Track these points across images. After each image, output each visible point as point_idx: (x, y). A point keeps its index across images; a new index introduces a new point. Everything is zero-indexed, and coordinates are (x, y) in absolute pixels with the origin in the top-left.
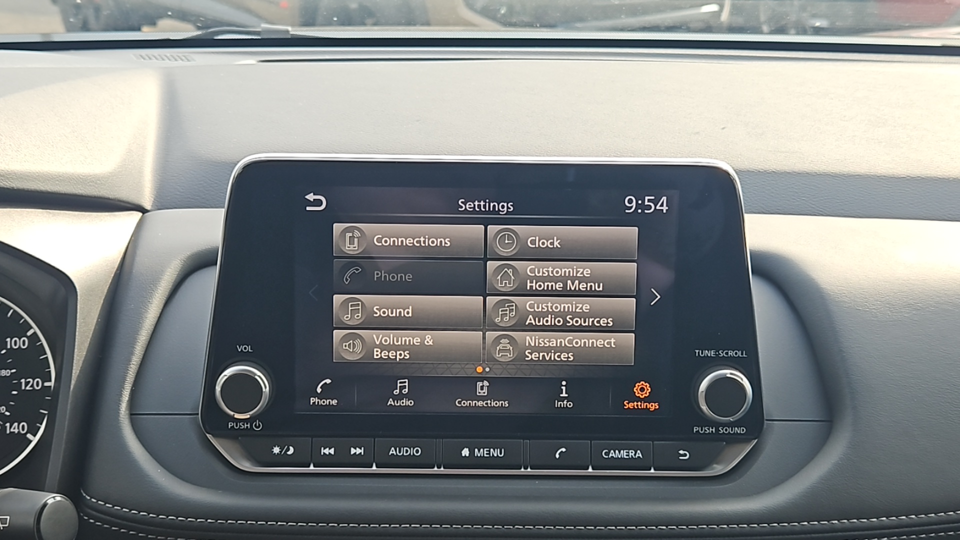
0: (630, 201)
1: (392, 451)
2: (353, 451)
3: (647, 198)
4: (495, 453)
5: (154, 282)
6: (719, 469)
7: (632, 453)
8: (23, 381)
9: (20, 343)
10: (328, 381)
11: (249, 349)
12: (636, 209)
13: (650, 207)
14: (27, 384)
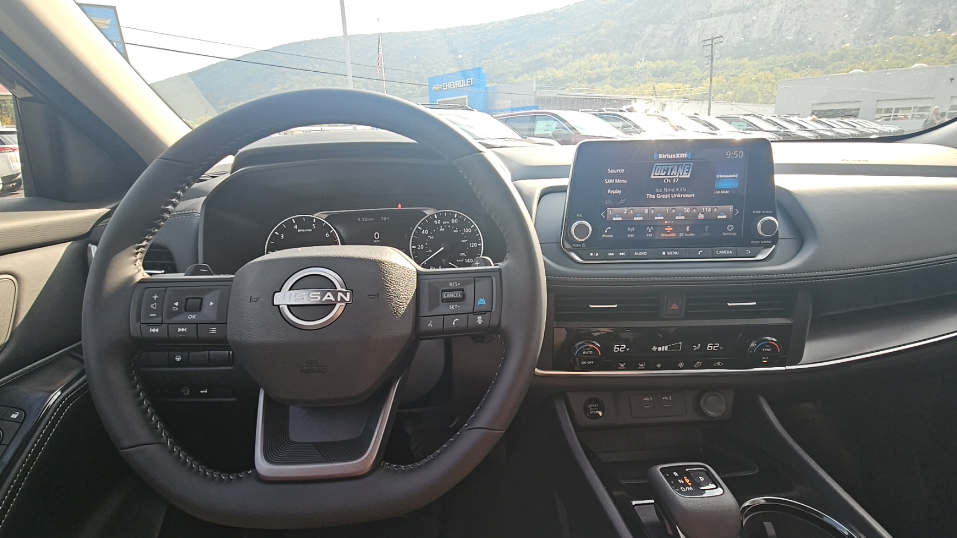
0: (728, 154)
1: (636, 254)
2: (621, 254)
3: (735, 152)
4: (675, 253)
5: (533, 197)
6: (759, 257)
7: (728, 252)
8: (470, 244)
9: (468, 230)
10: (610, 228)
11: (581, 216)
12: (731, 156)
13: (736, 155)
14: (472, 245)
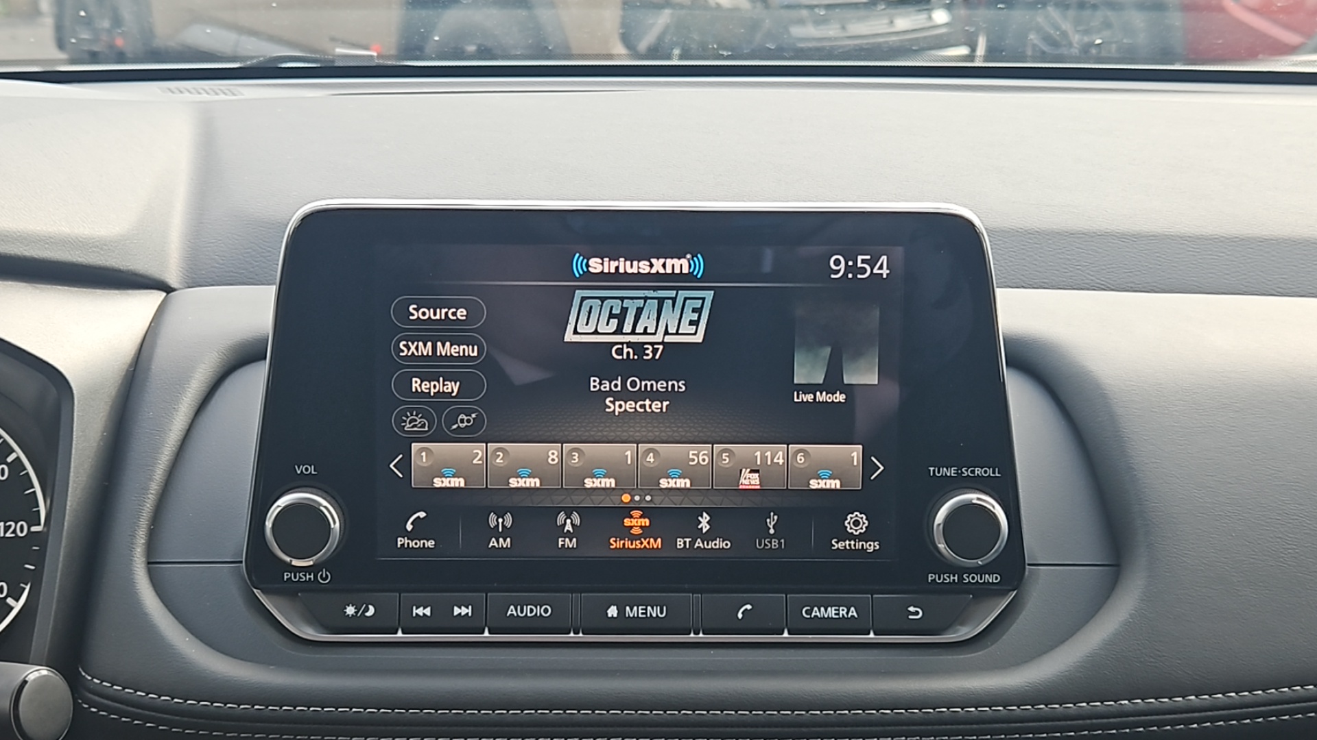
0: (837, 262)
1: (512, 611)
2: (457, 611)
3: (860, 258)
4: (654, 612)
6: (964, 632)
7: (843, 612)
10: (422, 514)
11: (312, 470)
12: (845, 274)
13: (864, 271)
14: (7, 529)
